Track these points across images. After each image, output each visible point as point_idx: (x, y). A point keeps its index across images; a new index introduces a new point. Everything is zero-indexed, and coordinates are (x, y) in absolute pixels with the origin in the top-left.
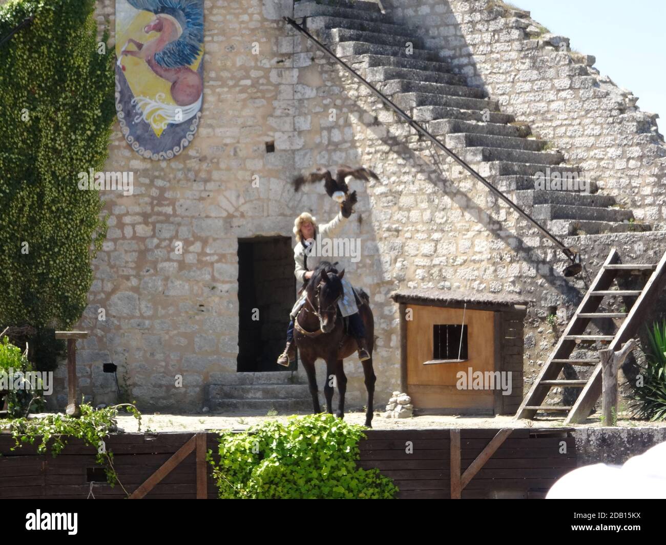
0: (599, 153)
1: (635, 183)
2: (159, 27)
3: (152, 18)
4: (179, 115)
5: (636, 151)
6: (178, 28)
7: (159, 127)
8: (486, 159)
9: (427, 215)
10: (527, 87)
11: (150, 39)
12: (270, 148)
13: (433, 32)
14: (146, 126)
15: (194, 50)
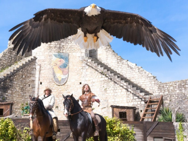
0: (145, 84)
1: (153, 88)
2: (60, 61)
3: (59, 59)
4: (64, 77)
5: (153, 82)
6: (63, 61)
7: (60, 79)
8: (125, 82)
9: (113, 94)
10: (129, 72)
11: (59, 63)
12: (81, 83)
13: (110, 64)
14: (57, 79)
15: (67, 65)
